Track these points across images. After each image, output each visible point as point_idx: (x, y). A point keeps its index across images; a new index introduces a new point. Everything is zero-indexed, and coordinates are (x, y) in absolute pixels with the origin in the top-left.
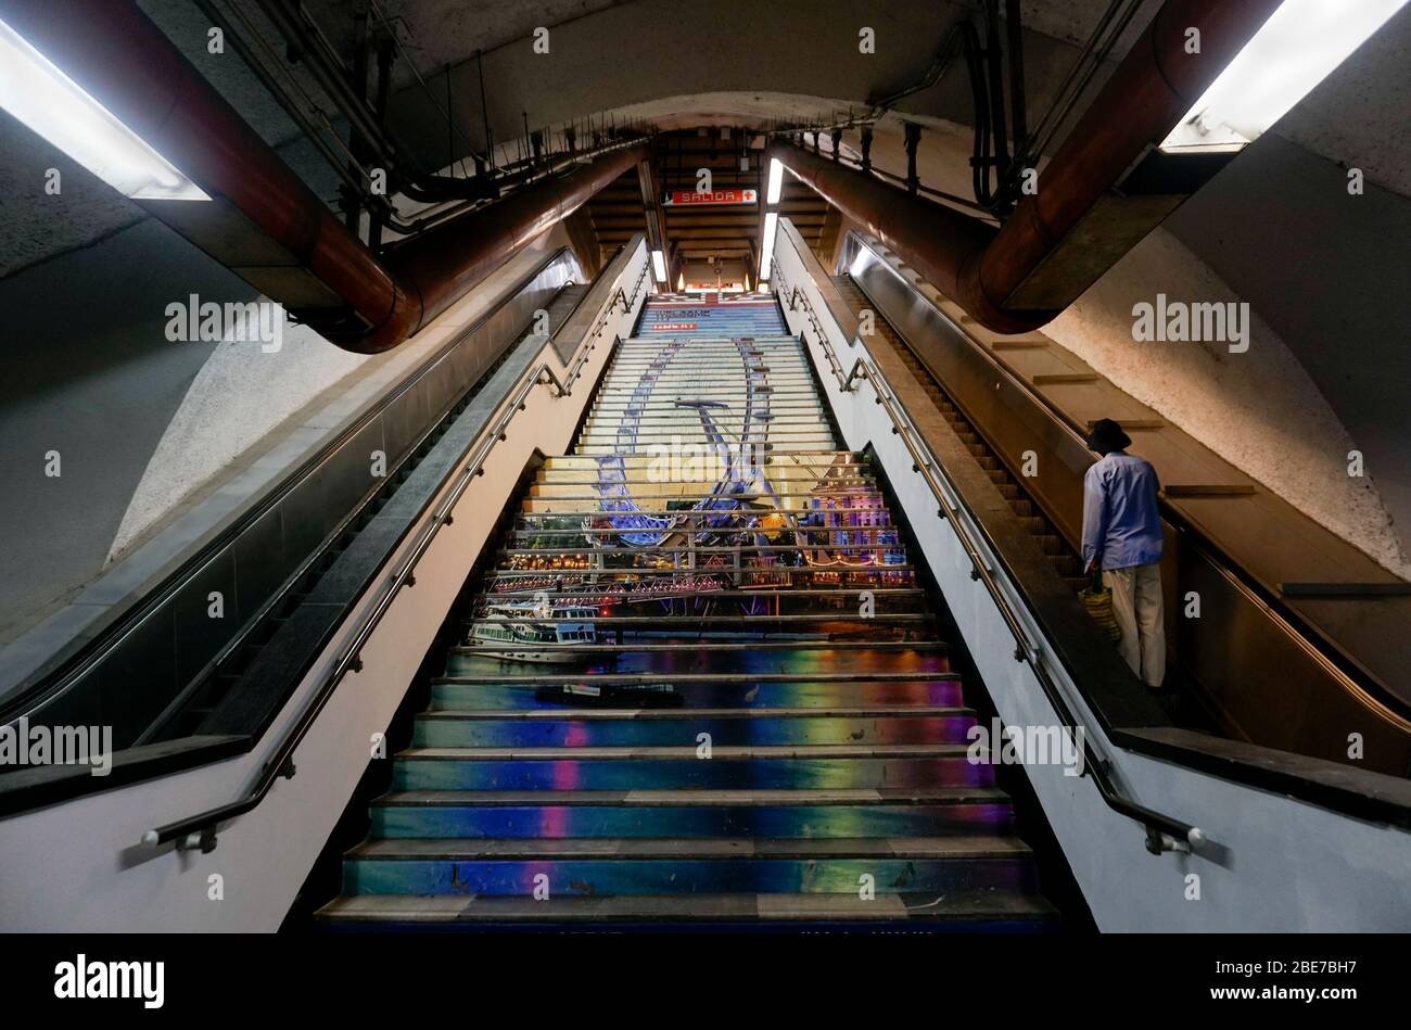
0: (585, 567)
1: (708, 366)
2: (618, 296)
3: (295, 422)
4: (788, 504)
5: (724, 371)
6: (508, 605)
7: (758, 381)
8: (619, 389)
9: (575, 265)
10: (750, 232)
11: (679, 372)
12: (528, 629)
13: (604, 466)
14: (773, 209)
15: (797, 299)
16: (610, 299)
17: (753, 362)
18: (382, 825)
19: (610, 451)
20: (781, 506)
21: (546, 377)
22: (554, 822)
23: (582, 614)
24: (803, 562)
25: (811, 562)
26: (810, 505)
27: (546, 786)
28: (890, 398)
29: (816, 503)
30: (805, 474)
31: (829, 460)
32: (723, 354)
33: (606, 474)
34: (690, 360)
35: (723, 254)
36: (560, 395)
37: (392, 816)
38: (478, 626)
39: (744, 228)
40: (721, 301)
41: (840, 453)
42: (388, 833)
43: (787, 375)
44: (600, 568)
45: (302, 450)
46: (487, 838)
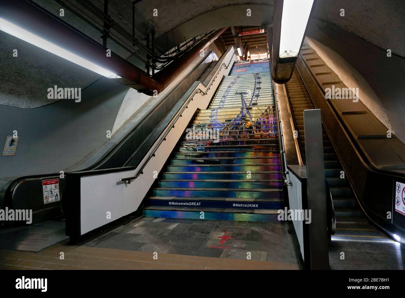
1: (245, 82)
4: (253, 119)
5: (249, 84)
6: (188, 144)
7: (258, 86)
8: (222, 90)
11: (238, 85)
12: (191, 149)
13: (213, 112)
17: (258, 80)
20: (252, 120)
23: (203, 145)
24: (253, 133)
26: (258, 119)
30: (260, 112)
31: (266, 108)
32: (250, 79)
33: (213, 114)
34: (241, 81)
36: (204, 95)
38: (181, 148)
40: (254, 62)
41: (270, 106)
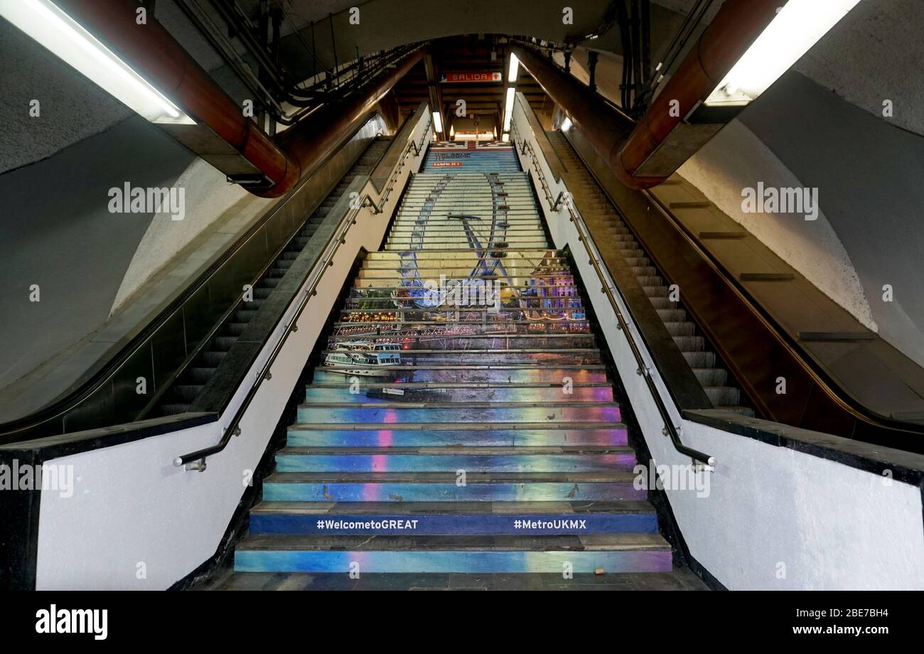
0: (393, 320)
1: (468, 192)
2: (412, 145)
3: (212, 230)
4: (516, 282)
5: (478, 195)
6: (349, 342)
7: (500, 203)
8: (412, 207)
9: (381, 121)
10: (498, 98)
11: (450, 196)
12: (361, 357)
13: (404, 258)
14: (512, 85)
15: (526, 148)
16: (406, 148)
17: (497, 189)
18: (283, 465)
19: (407, 247)
20: (512, 284)
21: (368, 202)
23: (392, 348)
24: (524, 317)
25: (528, 318)
26: (529, 283)
28: (579, 218)
29: (533, 281)
30: (527, 264)
31: (542, 255)
32: (478, 184)
33: (405, 263)
34: (457, 188)
35: (480, 112)
36: (376, 213)
37: (288, 460)
38: (331, 355)
39: (494, 96)
40: (478, 147)
41: (549, 250)
42: (287, 469)
43: (519, 199)
44: (402, 320)
45: (218, 248)
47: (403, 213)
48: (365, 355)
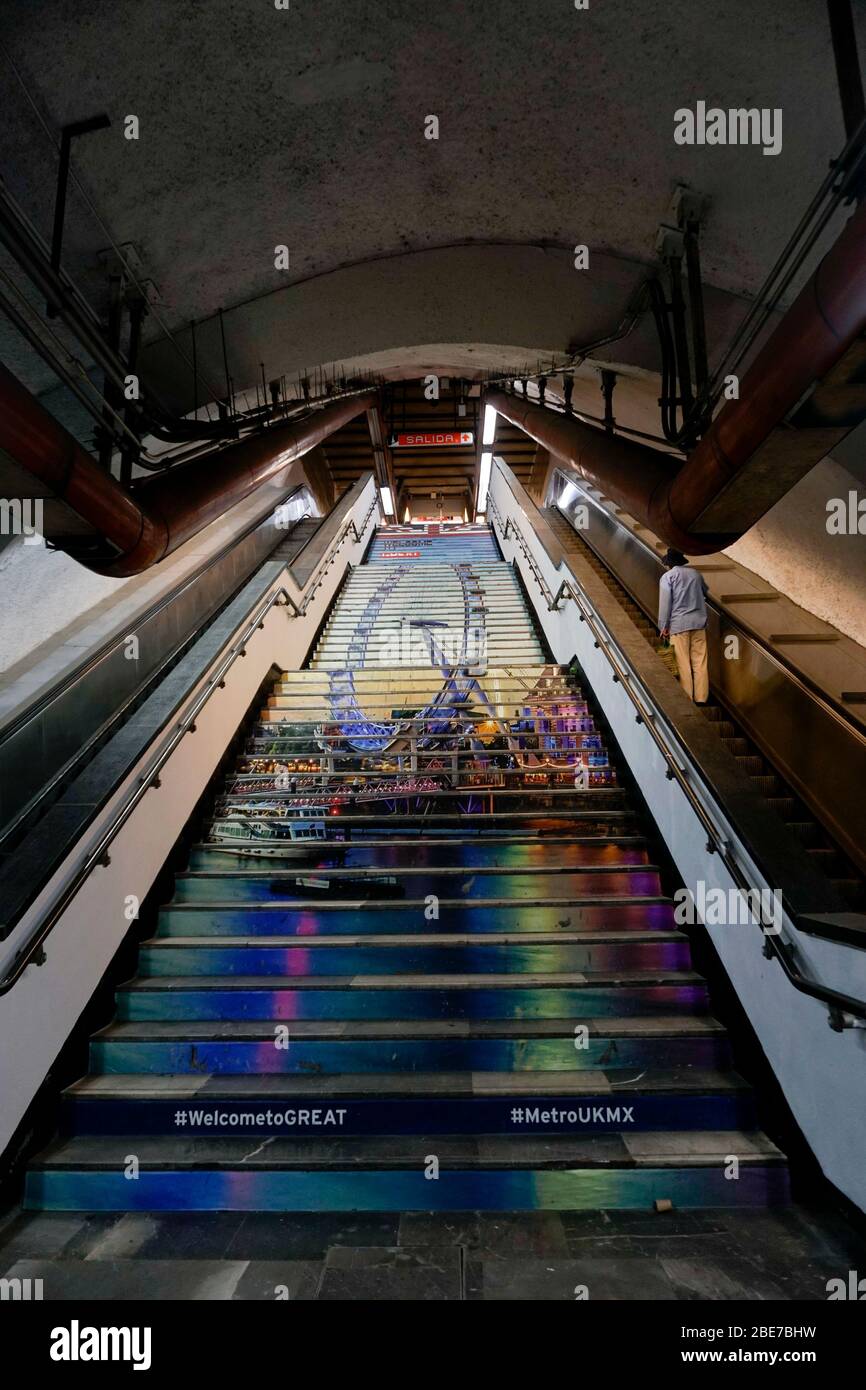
0: (317, 771)
1: (430, 589)
2: (349, 527)
3: (58, 641)
4: (501, 712)
5: (444, 594)
6: (247, 805)
7: (475, 603)
8: (350, 611)
9: (311, 500)
10: (469, 470)
11: (404, 595)
12: (264, 828)
13: (335, 679)
14: (488, 448)
15: (510, 529)
16: (342, 530)
17: (470, 586)
18: (125, 1008)
19: (341, 665)
20: (495, 714)
21: (283, 599)
22: (286, 1004)
23: (314, 813)
24: (516, 765)
25: (522, 765)
26: (521, 713)
27: (279, 972)
28: (592, 616)
29: (527, 711)
30: (518, 685)
31: (538, 672)
32: (443, 579)
33: (337, 686)
34: (414, 584)
36: (296, 616)
37: (135, 1000)
38: (219, 825)
39: (463, 467)
40: (442, 531)
41: (549, 666)
42: (132, 1016)
43: (501, 596)
44: (330, 771)
45: (62, 667)
46: (224, 1020)
47: (337, 619)
48: (272, 825)
